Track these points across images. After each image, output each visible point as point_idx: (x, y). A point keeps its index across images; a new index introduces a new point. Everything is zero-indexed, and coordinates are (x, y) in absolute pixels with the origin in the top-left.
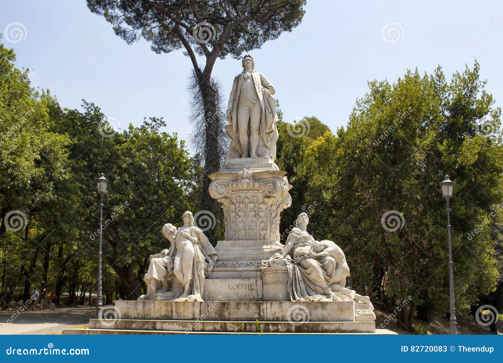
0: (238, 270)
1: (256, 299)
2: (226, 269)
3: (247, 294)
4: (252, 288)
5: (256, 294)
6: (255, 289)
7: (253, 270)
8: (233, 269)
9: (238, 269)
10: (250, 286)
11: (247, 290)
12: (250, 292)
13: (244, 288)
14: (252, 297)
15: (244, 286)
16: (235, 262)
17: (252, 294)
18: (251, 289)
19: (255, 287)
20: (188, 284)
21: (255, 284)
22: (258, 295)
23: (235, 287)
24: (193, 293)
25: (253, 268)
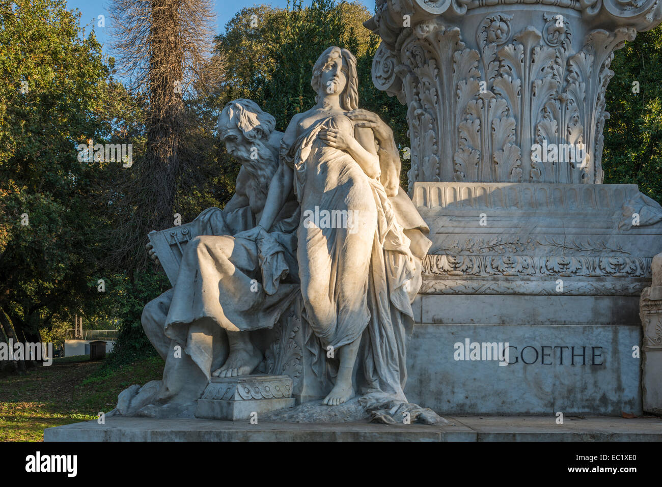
0: (521, 291)
1: (613, 403)
2: (475, 284)
3: (578, 384)
4: (598, 360)
5: (615, 385)
6: (608, 365)
7: (581, 291)
8: (503, 285)
9: (519, 285)
10: (589, 353)
11: (578, 368)
12: (589, 378)
13: (567, 361)
14: (598, 396)
15: (567, 353)
16: (499, 262)
17: (595, 384)
18: (595, 367)
19: (609, 358)
20: (355, 348)
21: (609, 349)
22: (620, 388)
23: (529, 356)
24: (376, 384)
25: (581, 284)
